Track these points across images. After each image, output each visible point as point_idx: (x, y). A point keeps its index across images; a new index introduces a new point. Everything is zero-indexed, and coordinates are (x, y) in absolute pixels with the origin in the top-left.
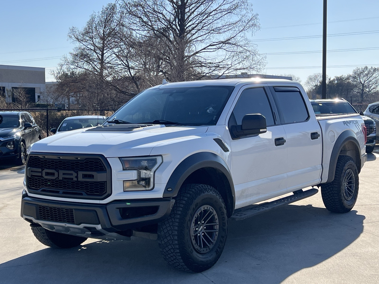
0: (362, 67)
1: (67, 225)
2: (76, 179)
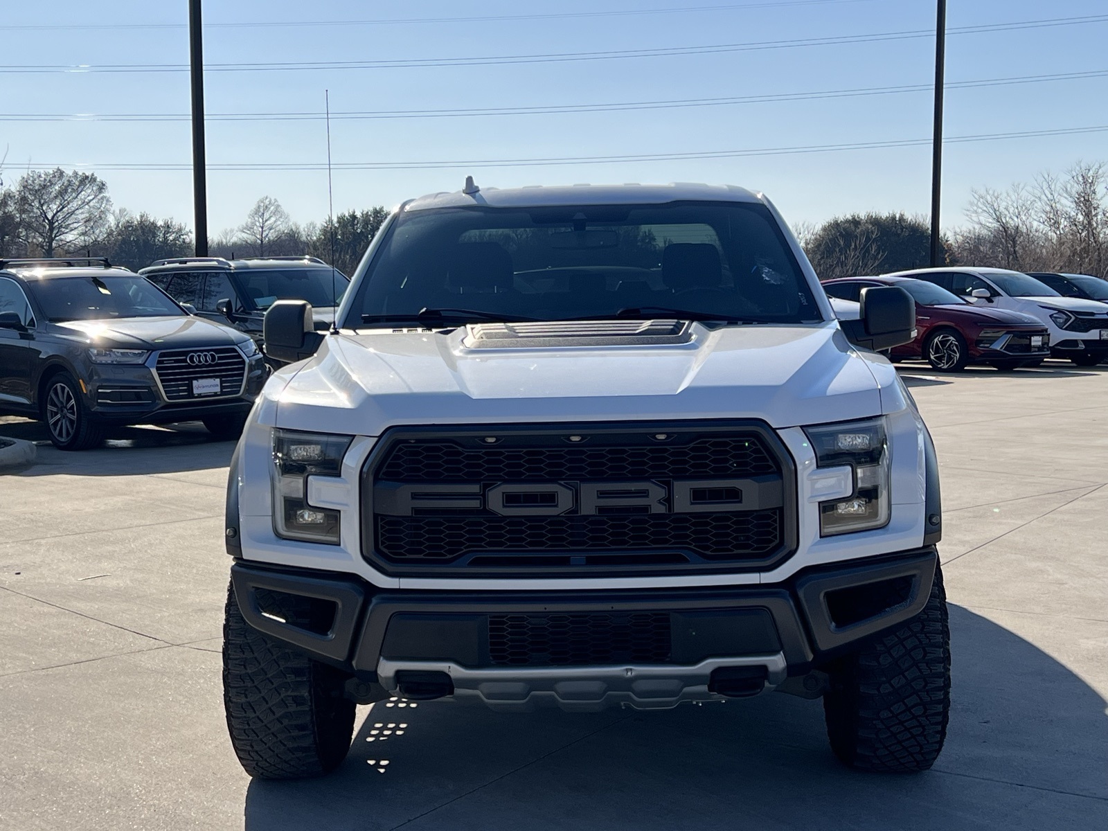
0: (47, 171)
1: (635, 670)
2: (664, 507)
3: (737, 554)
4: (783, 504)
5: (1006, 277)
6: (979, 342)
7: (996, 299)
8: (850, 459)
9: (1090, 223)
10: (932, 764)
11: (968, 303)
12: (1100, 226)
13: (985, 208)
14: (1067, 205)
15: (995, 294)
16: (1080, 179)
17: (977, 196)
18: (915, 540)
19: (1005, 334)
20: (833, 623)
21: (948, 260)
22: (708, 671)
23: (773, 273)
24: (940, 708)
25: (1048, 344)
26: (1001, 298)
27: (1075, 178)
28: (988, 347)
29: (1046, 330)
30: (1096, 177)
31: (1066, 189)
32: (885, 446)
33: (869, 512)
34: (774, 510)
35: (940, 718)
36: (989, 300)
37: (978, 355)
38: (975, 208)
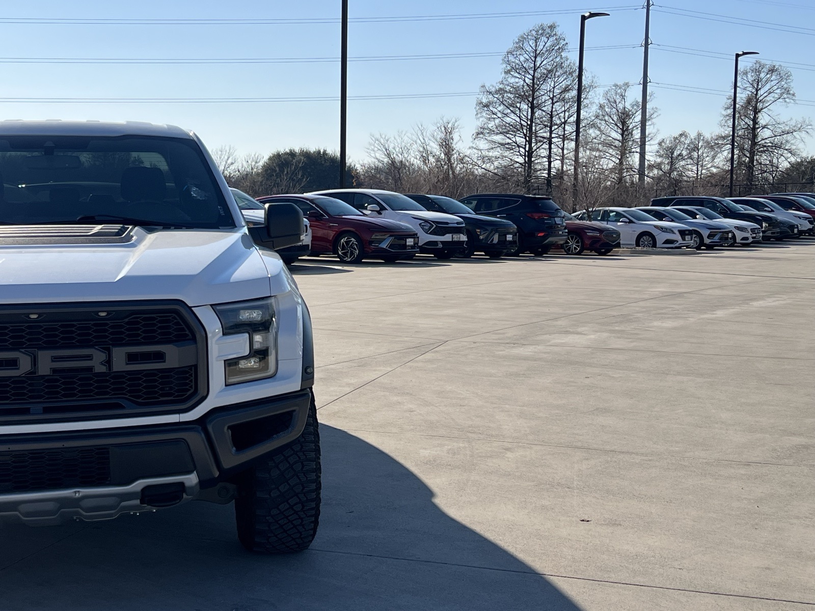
1: (81, 491)
2: (105, 367)
3: (162, 401)
4: (197, 361)
5: (390, 197)
6: (371, 242)
7: (383, 212)
8: (248, 328)
9: (449, 160)
10: (309, 545)
11: (365, 215)
12: (456, 163)
13: (379, 148)
14: (435, 148)
15: (383, 208)
16: (443, 129)
17: (374, 139)
18: (295, 385)
19: (389, 236)
20: (234, 448)
21: (355, 184)
22: (139, 489)
23: (200, 191)
24: (313, 505)
25: (418, 244)
26: (387, 211)
27: (439, 128)
28: (377, 246)
29: (416, 234)
30: (453, 128)
31: (434, 136)
32: (274, 319)
33: (263, 367)
34: (190, 367)
35: (313, 512)
36: (379, 213)
37: (370, 251)
38: (373, 147)
